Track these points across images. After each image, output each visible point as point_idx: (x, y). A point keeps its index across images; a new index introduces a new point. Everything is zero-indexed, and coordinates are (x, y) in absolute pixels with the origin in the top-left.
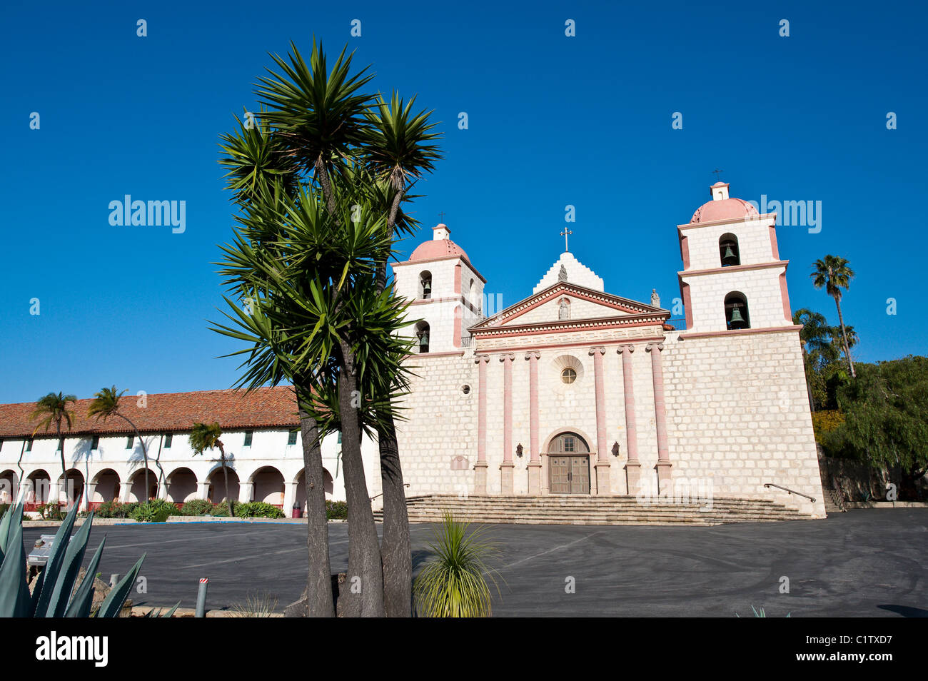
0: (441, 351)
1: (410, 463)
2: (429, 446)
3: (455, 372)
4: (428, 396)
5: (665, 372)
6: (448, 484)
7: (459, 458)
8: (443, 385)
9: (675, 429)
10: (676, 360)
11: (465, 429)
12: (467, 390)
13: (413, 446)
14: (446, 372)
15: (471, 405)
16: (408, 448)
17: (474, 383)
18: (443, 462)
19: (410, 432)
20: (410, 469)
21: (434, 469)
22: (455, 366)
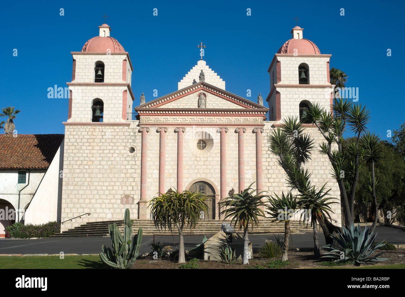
0: (112, 121)
1: (90, 199)
2: (104, 188)
3: (124, 137)
4: (103, 153)
5: (264, 147)
6: (119, 213)
7: (127, 197)
8: (115, 146)
9: (267, 181)
11: (132, 177)
12: (132, 150)
13: (93, 188)
14: (118, 137)
15: (135, 161)
16: (88, 188)
17: (138, 146)
18: (115, 199)
19: (90, 177)
20: (90, 203)
21: (108, 203)
22: (124, 134)
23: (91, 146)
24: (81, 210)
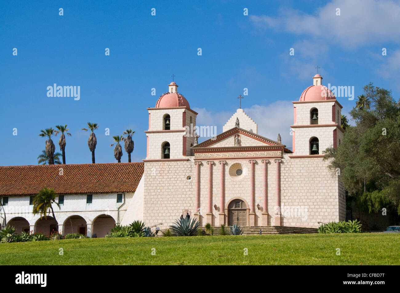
0: (176, 158)
1: (162, 213)
2: (171, 205)
3: (184, 169)
4: (170, 181)
5: (281, 173)
8: (178, 175)
9: (284, 198)
10: (286, 167)
11: (189, 197)
12: (189, 178)
13: (164, 205)
14: (179, 169)
15: (192, 186)
16: (161, 206)
17: (193, 175)
18: (179, 213)
19: (161, 198)
20: (162, 216)
21: (174, 216)
22: (184, 166)
23: (162, 176)
24: (156, 221)
